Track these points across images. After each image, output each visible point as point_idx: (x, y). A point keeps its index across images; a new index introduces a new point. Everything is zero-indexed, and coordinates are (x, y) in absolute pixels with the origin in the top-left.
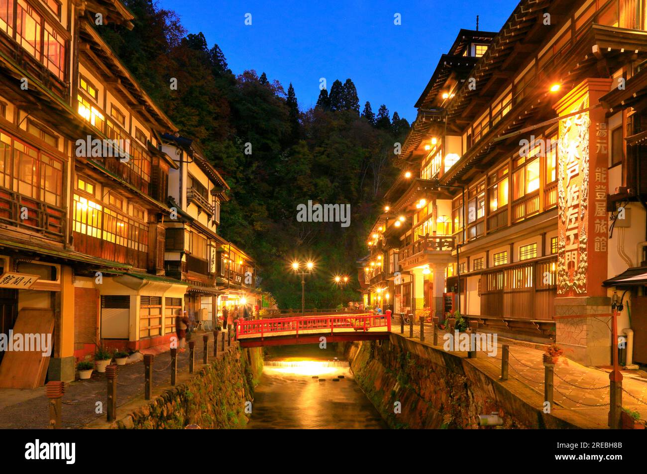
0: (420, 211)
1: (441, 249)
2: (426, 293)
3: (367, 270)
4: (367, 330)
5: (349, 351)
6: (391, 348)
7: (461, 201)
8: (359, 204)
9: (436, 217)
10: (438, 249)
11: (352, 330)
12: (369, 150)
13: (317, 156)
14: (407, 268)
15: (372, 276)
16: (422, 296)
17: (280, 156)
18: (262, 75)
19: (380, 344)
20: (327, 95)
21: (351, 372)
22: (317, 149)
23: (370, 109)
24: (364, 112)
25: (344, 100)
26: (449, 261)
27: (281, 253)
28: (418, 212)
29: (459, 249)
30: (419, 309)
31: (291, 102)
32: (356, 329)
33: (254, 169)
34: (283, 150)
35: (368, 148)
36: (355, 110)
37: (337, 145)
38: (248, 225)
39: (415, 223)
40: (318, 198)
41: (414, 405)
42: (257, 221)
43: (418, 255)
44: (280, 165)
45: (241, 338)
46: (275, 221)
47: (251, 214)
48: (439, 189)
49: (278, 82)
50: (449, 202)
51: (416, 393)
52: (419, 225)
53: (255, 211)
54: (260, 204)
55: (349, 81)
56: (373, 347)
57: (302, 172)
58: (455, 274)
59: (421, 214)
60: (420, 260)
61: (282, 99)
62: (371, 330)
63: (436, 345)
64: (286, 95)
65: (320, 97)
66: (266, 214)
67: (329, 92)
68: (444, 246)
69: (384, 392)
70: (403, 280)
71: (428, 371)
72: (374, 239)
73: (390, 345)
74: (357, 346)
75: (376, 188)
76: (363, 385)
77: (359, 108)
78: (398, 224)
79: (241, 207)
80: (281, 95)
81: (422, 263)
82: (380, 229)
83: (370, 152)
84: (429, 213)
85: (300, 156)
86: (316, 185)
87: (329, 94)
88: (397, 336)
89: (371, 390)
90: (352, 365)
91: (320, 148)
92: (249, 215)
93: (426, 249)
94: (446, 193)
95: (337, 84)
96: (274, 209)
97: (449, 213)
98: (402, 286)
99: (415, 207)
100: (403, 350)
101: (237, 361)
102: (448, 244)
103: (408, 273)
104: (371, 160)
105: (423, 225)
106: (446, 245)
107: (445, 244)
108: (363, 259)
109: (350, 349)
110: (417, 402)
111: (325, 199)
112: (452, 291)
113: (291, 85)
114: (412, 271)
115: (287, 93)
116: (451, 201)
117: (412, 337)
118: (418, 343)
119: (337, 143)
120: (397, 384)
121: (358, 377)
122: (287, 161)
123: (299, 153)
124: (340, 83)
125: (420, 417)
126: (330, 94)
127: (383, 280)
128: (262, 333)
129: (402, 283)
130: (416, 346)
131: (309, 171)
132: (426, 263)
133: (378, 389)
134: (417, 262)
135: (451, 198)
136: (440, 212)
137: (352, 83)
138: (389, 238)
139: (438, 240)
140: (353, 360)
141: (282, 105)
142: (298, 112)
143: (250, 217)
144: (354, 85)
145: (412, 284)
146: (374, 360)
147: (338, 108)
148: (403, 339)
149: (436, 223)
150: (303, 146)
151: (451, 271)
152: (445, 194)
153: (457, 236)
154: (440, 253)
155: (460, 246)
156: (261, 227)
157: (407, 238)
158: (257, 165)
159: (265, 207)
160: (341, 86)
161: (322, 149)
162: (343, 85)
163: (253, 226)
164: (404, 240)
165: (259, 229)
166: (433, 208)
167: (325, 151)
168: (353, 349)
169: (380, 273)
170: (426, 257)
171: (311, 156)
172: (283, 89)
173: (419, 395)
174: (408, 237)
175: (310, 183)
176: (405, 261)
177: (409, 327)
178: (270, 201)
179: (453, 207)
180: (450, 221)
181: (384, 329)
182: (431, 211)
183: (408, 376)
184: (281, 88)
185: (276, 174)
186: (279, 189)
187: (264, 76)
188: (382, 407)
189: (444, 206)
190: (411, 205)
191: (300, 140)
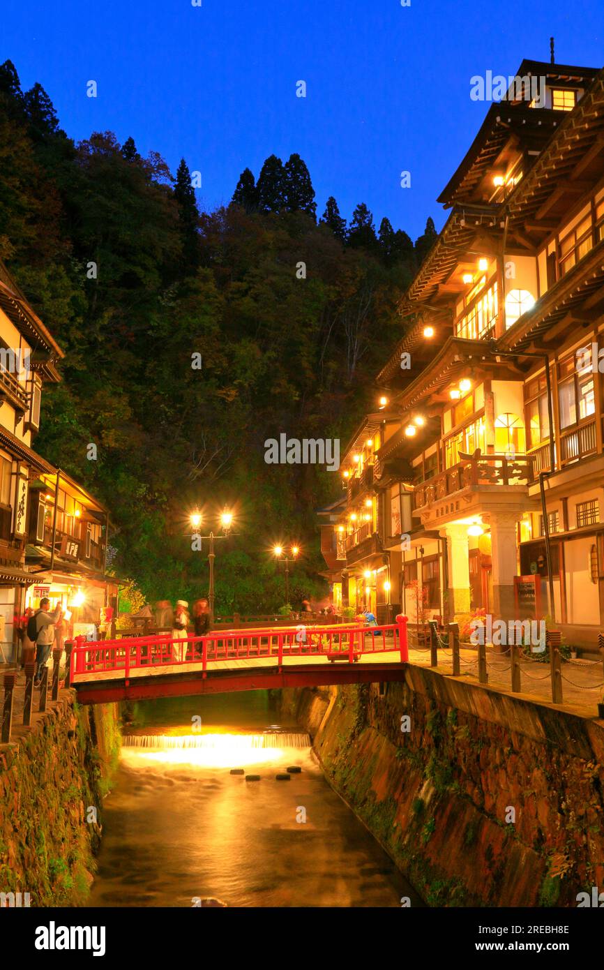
0: (457, 404)
1: (506, 483)
2: (473, 579)
3: (340, 529)
4: (356, 660)
5: (309, 710)
6: (408, 700)
7: (544, 384)
8: (319, 395)
9: (493, 416)
10: (501, 482)
11: (323, 660)
12: (337, 288)
13: (233, 299)
14: (434, 523)
15: (352, 542)
16: (466, 584)
17: (159, 297)
18: (127, 143)
19: (382, 692)
20: (253, 183)
21: (316, 758)
22: (234, 285)
23: (337, 211)
24: (324, 216)
25: (285, 193)
26: (523, 508)
27: (156, 494)
28: (454, 406)
29: (545, 483)
30: (462, 613)
31: (184, 193)
32: (331, 657)
33: (106, 323)
34: (166, 284)
35: (335, 285)
36: (307, 211)
37: (274, 279)
38: (89, 435)
39: (447, 428)
40: (235, 383)
41: (470, 834)
42: (108, 428)
43: (458, 496)
44: (158, 316)
45: (81, 681)
46: (147, 430)
47: (97, 415)
48: (498, 359)
49: (157, 155)
50: (517, 386)
51: (474, 804)
52: (455, 434)
53: (104, 408)
54: (115, 394)
55: (295, 158)
56: (364, 699)
57: (203, 329)
58: (537, 536)
59: (459, 411)
60: (463, 504)
61: (164, 188)
62: (365, 659)
63: (518, 691)
64: (172, 180)
65: (239, 186)
66: (129, 413)
67: (257, 177)
68: (513, 476)
69: (396, 806)
70: (422, 551)
71: (502, 751)
72: (356, 465)
73: (405, 694)
74: (325, 698)
75: (351, 362)
76: (345, 788)
77: (314, 210)
78: (410, 432)
79: (77, 399)
80: (162, 180)
81: (466, 512)
82: (369, 443)
83: (339, 293)
84: (478, 408)
85: (201, 297)
86: (231, 356)
87: (256, 181)
88: (422, 671)
89: (366, 800)
90: (316, 742)
91: (239, 283)
92: (92, 416)
93: (475, 483)
94: (512, 368)
95: (272, 163)
96: (145, 404)
97: (518, 407)
98: (419, 564)
99: (447, 395)
100: (438, 703)
101: (70, 734)
102: (520, 472)
103: (435, 535)
104: (341, 309)
105: (465, 434)
106: (516, 475)
107: (515, 471)
108: (331, 508)
109: (311, 705)
110: (478, 827)
111: (249, 385)
112: (533, 571)
113: (183, 162)
114: (444, 530)
115: (175, 177)
116: (522, 383)
117: (459, 675)
118: (476, 688)
119: (275, 274)
120: (426, 784)
121: (332, 769)
122: (173, 308)
123: (196, 291)
124: (279, 162)
125: (487, 864)
126: (261, 180)
127: (377, 551)
128: (127, 669)
129: (419, 556)
130: (471, 695)
131: (216, 329)
132: (476, 513)
133: (380, 797)
134: (456, 511)
135: (523, 379)
136: (500, 406)
137: (302, 163)
138: (389, 462)
139: (499, 464)
140: (318, 729)
141: (164, 199)
142: (196, 212)
143: (94, 419)
144: (305, 166)
145: (441, 559)
146: (368, 730)
147: (274, 208)
148: (440, 678)
149: (493, 429)
150: (205, 279)
151: (528, 529)
152: (508, 370)
153: (538, 457)
154: (506, 491)
155: (545, 476)
156: (116, 441)
157: (426, 461)
158: (111, 314)
159: (125, 400)
160: (280, 167)
161: (244, 286)
162: (283, 165)
163: (101, 438)
164: (420, 465)
165: (113, 445)
166: (485, 398)
167: (250, 288)
168: (317, 704)
169: (369, 536)
170: (476, 499)
171: (221, 298)
172: (167, 168)
173: (481, 809)
174: (430, 457)
175: (219, 351)
176: (429, 507)
177: (450, 651)
178: (137, 388)
179: (526, 395)
180: (521, 424)
181: (394, 657)
182: (480, 403)
183: (452, 764)
184: (164, 167)
185: (150, 332)
186: (156, 362)
187: (130, 144)
188: (393, 842)
189: (507, 393)
190: (438, 392)
191: (200, 267)
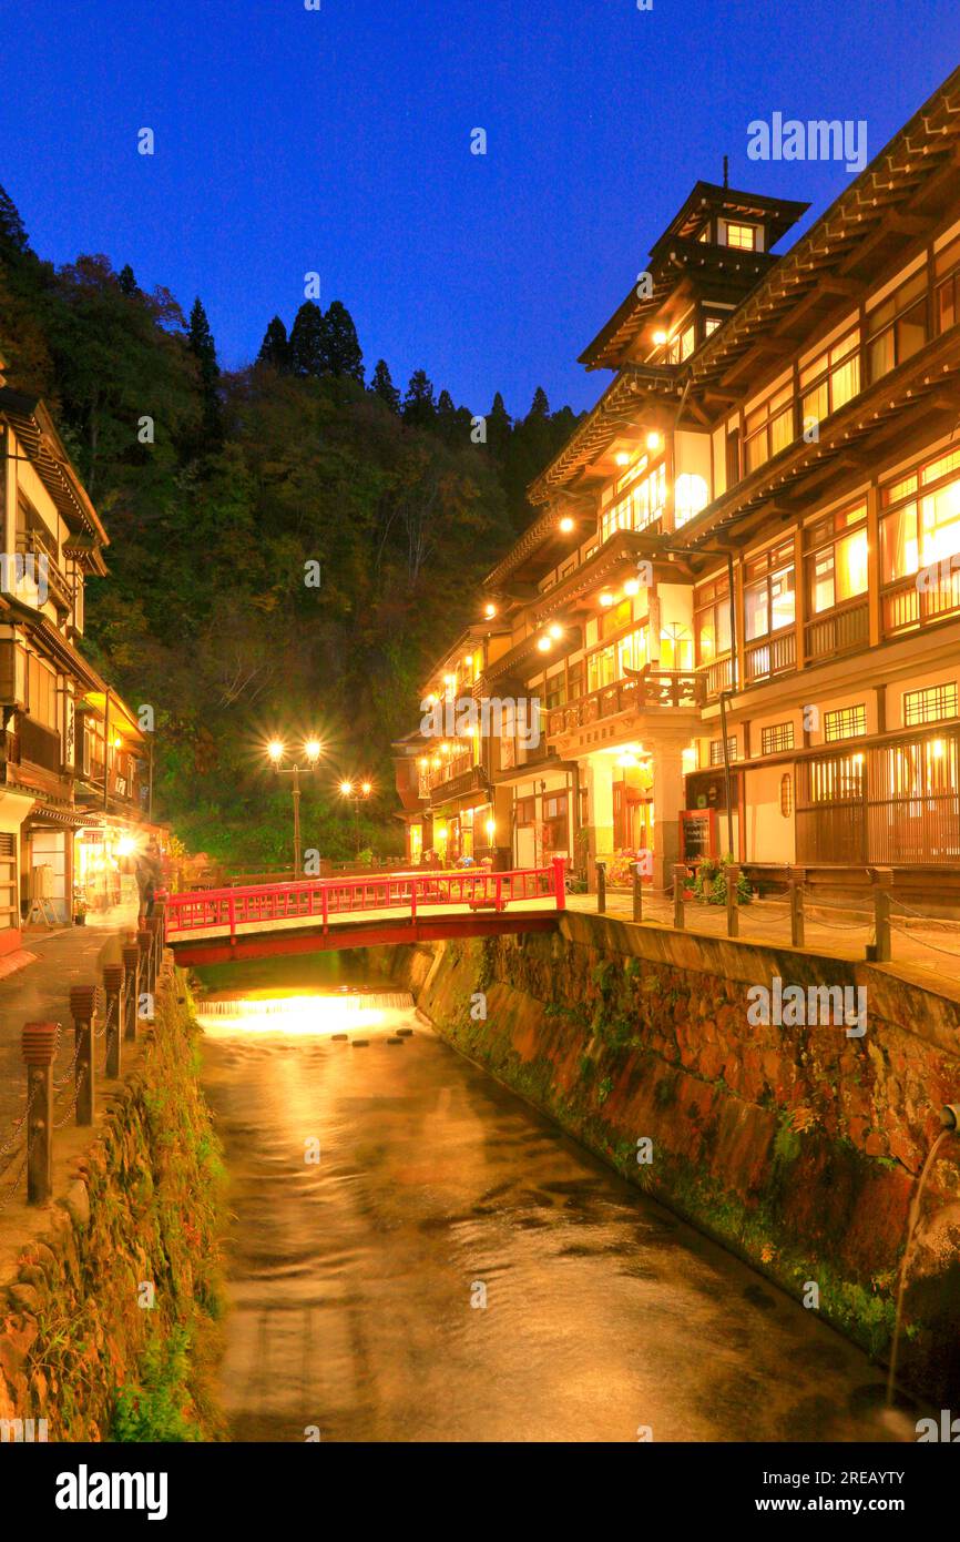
0: (608, 611)
1: (676, 704)
3: (422, 764)
4: (504, 908)
5: (409, 966)
6: (560, 951)
7: (722, 588)
9: (658, 625)
10: (670, 703)
13: (268, 484)
14: (576, 752)
15: (440, 777)
16: (610, 822)
17: (175, 479)
18: (124, 272)
20: (285, 337)
22: (268, 466)
23: (389, 378)
24: (373, 383)
25: (325, 352)
28: (601, 615)
29: (726, 703)
30: (604, 855)
31: (200, 345)
32: (475, 906)
34: (183, 462)
35: (393, 470)
36: (353, 378)
37: (319, 460)
38: (97, 650)
39: (591, 639)
40: (274, 589)
41: (664, 1092)
42: (119, 643)
43: (613, 720)
44: (174, 502)
46: (166, 644)
47: (104, 624)
48: (672, 557)
49: (166, 291)
50: (687, 590)
52: (599, 649)
53: (112, 616)
54: (125, 599)
55: (337, 307)
56: (492, 952)
57: (231, 521)
58: (706, 765)
59: (608, 620)
60: (619, 729)
61: (176, 337)
62: (513, 906)
64: (185, 326)
66: (144, 623)
67: (289, 330)
68: (684, 696)
70: (543, 786)
71: (709, 1002)
75: (414, 566)
77: (361, 375)
78: (545, 645)
80: (174, 327)
81: (623, 739)
82: (467, 661)
84: (638, 616)
85: (228, 480)
86: (268, 556)
87: (289, 335)
88: (587, 918)
90: (421, 1001)
91: (275, 465)
92: (98, 625)
93: (638, 705)
94: (684, 569)
95: (306, 311)
96: (162, 613)
97: (684, 615)
98: (538, 801)
99: (595, 601)
100: (608, 953)
102: (691, 691)
104: (401, 500)
105: (616, 648)
106: (687, 695)
107: (685, 691)
109: (411, 961)
110: (675, 1084)
113: (198, 303)
115: (189, 322)
116: (691, 587)
119: (318, 453)
120: (593, 1040)
122: (191, 494)
123: (222, 473)
124: (317, 310)
126: (294, 334)
128: (232, 924)
129: (538, 792)
131: (249, 521)
132: (633, 739)
133: (527, 1058)
134: (609, 737)
135: (693, 583)
136: (668, 615)
137: (346, 314)
139: (666, 682)
140: (423, 987)
141: (176, 349)
142: (216, 370)
143: (100, 630)
144: (350, 318)
146: (498, 986)
147: (312, 370)
149: (659, 641)
150: (233, 458)
152: (679, 571)
153: (712, 674)
154: (676, 713)
155: (727, 695)
156: (130, 658)
158: (115, 498)
159: (139, 607)
160: (319, 317)
161: (282, 467)
162: (323, 315)
163: (109, 653)
165: (126, 662)
166: (649, 604)
167: (290, 471)
168: (418, 959)
169: (467, 771)
170: (640, 724)
171: (254, 483)
172: (178, 309)
173: (677, 1064)
175: (254, 549)
176: (572, 734)
178: (151, 592)
179: (697, 601)
180: (687, 635)
181: (545, 904)
182: (642, 609)
183: (629, 1019)
184: (174, 308)
185: (164, 523)
186: (173, 561)
187: (128, 275)
189: (675, 598)
191: (225, 442)
